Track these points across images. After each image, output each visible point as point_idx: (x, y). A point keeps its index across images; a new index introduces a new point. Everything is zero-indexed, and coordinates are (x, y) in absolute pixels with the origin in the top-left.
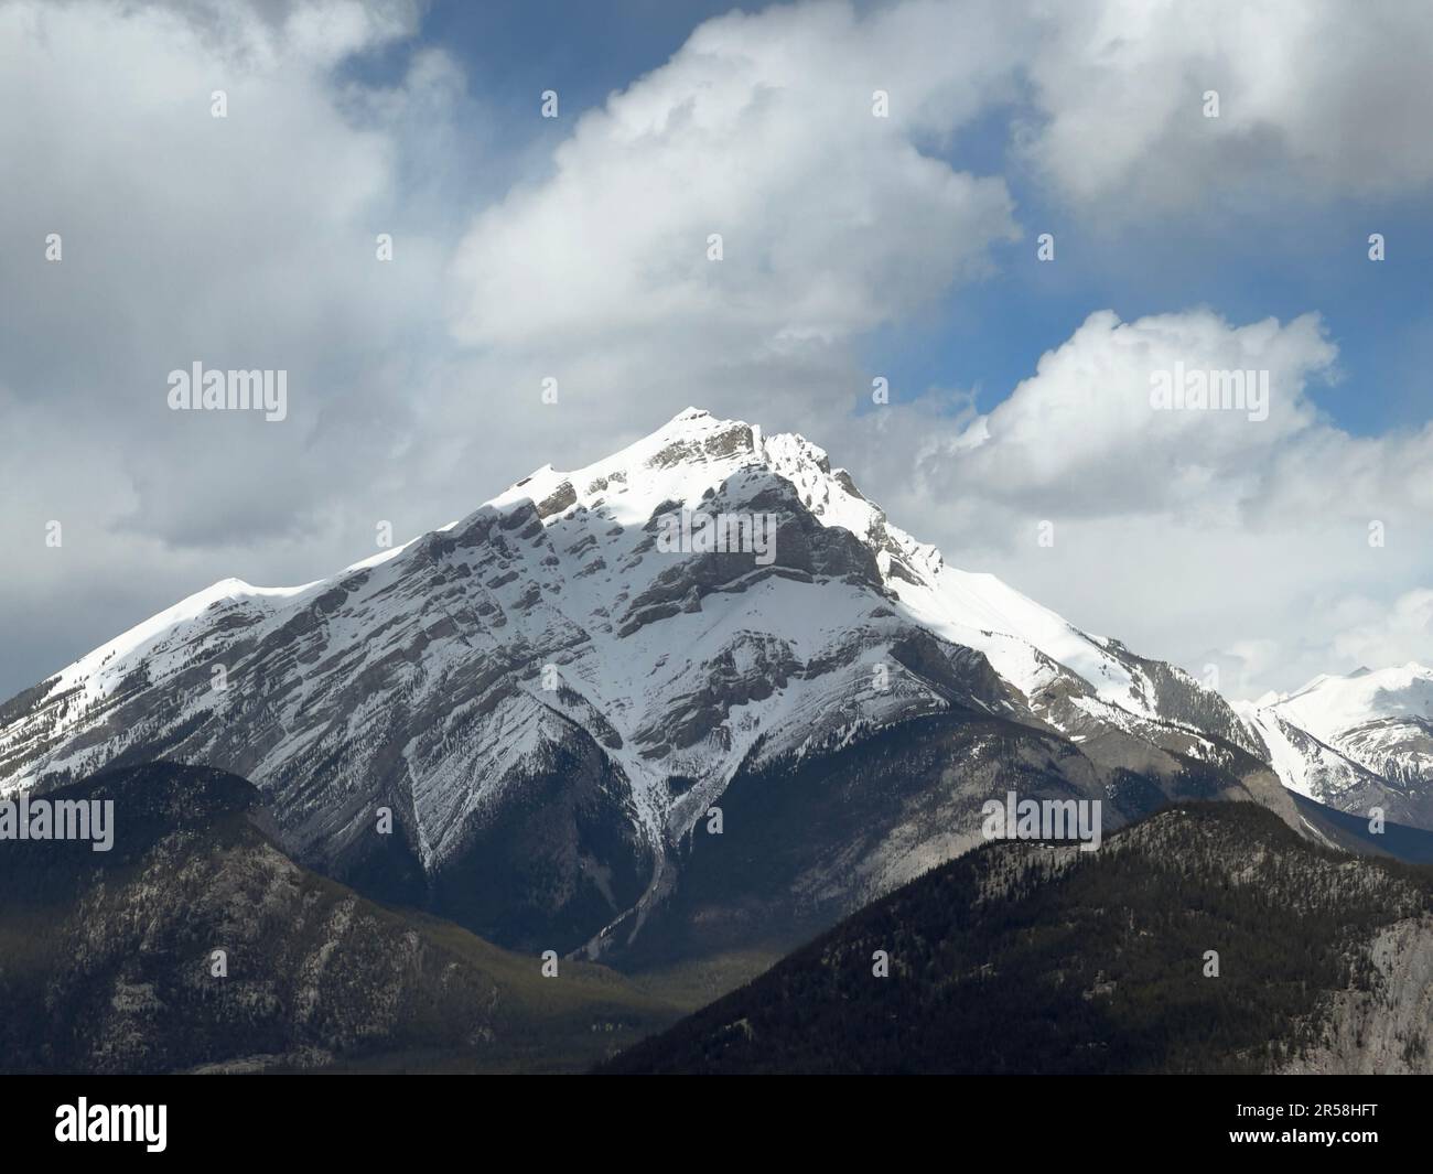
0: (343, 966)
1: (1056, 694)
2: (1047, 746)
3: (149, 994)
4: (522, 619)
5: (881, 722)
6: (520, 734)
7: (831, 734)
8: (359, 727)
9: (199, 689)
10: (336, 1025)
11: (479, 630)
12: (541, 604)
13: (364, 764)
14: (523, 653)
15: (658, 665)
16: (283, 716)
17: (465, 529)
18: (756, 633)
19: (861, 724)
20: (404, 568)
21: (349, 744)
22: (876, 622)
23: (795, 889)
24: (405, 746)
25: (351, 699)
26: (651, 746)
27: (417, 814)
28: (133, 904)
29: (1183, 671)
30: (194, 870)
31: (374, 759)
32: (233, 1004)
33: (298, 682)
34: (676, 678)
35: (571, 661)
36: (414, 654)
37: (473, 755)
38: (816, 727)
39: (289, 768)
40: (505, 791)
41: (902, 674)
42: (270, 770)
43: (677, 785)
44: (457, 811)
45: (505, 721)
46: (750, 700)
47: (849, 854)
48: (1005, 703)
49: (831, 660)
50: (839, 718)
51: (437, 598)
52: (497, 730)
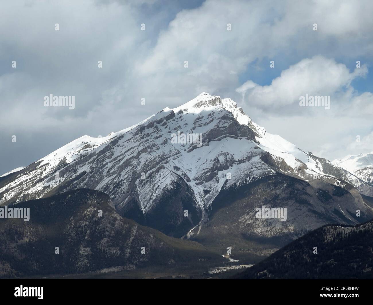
0: (136, 243)
1: (301, 169)
2: (302, 184)
3: (89, 250)
4: (163, 148)
5: (259, 177)
6: (166, 178)
7: (246, 179)
8: (124, 176)
9: (82, 165)
10: (135, 258)
11: (153, 151)
12: (168, 144)
13: (127, 186)
14: (164, 157)
15: (198, 160)
16: (104, 173)
17: (148, 124)
18: (224, 152)
19: (253, 177)
20: (133, 134)
21: (122, 180)
22: (256, 150)
23: (240, 220)
24: (136, 181)
25: (121, 169)
26: (199, 181)
27: (140, 199)
28: (82, 226)
29: (329, 161)
30: (97, 218)
31: (129, 185)
32: (110, 253)
33: (107, 164)
34: (204, 164)
35: (176, 159)
36: (137, 157)
37: (154, 184)
38: (242, 178)
39: (106, 186)
40: (163, 194)
41: (263, 164)
42: (101, 187)
43: (206, 192)
44: (150, 199)
45: (161, 175)
46: (223, 170)
47: (253, 212)
48: (289, 171)
49: (244, 160)
50: (247, 175)
51: (142, 142)
52: (160, 177)
